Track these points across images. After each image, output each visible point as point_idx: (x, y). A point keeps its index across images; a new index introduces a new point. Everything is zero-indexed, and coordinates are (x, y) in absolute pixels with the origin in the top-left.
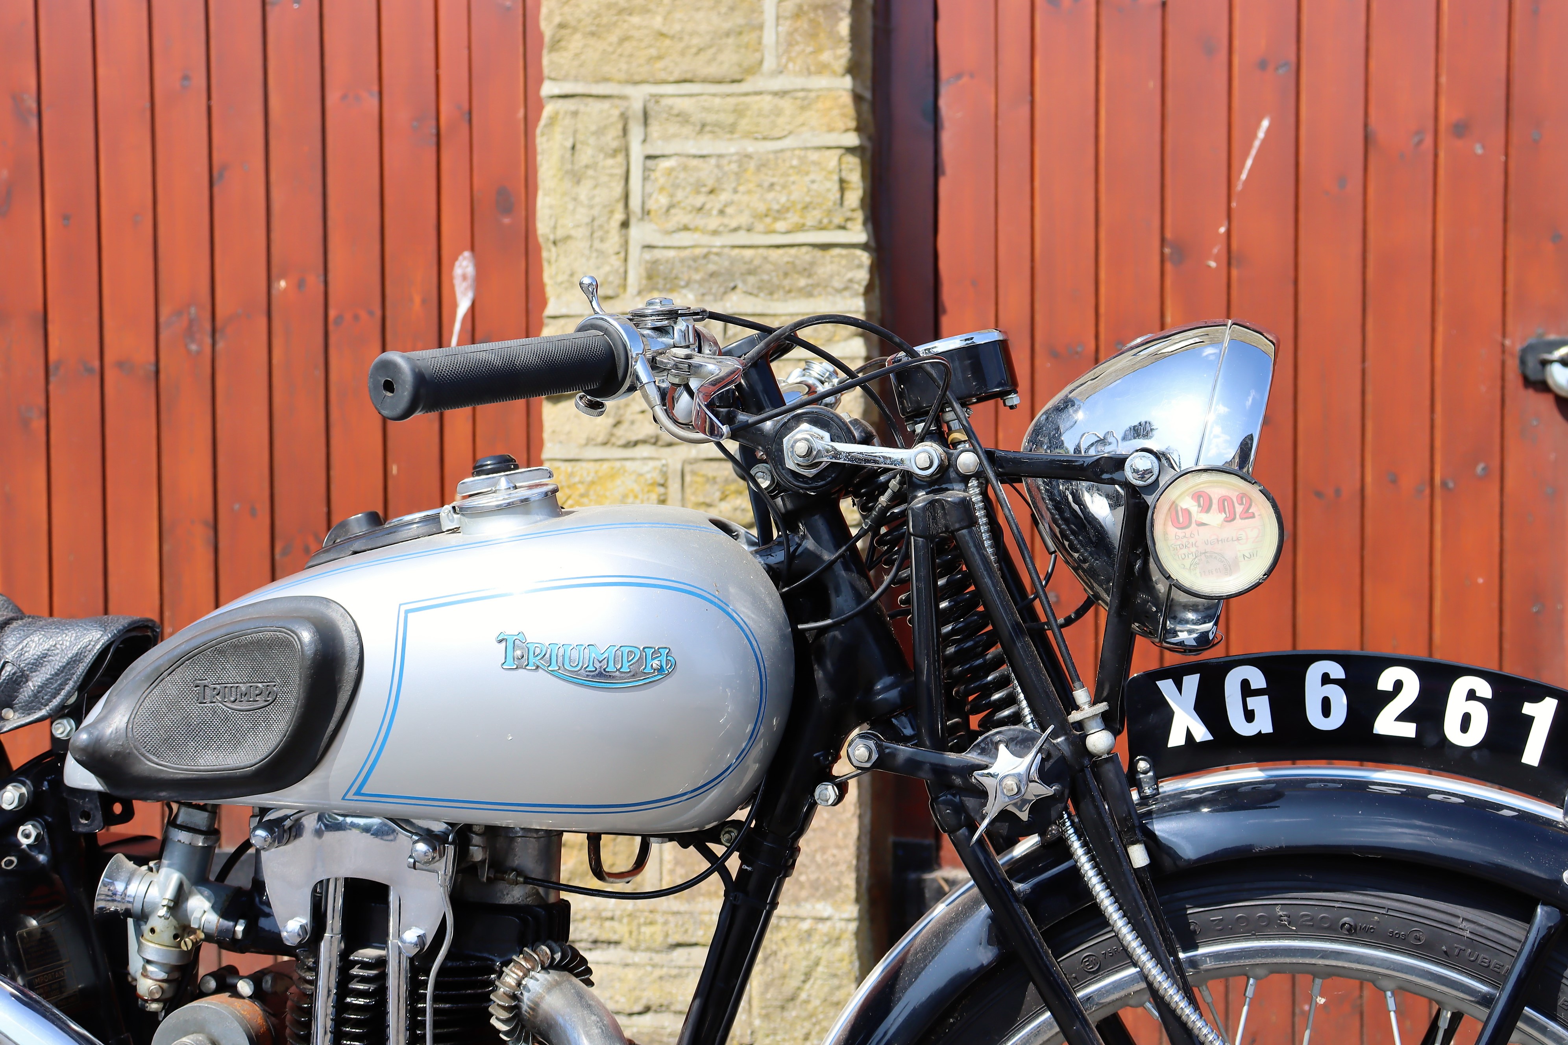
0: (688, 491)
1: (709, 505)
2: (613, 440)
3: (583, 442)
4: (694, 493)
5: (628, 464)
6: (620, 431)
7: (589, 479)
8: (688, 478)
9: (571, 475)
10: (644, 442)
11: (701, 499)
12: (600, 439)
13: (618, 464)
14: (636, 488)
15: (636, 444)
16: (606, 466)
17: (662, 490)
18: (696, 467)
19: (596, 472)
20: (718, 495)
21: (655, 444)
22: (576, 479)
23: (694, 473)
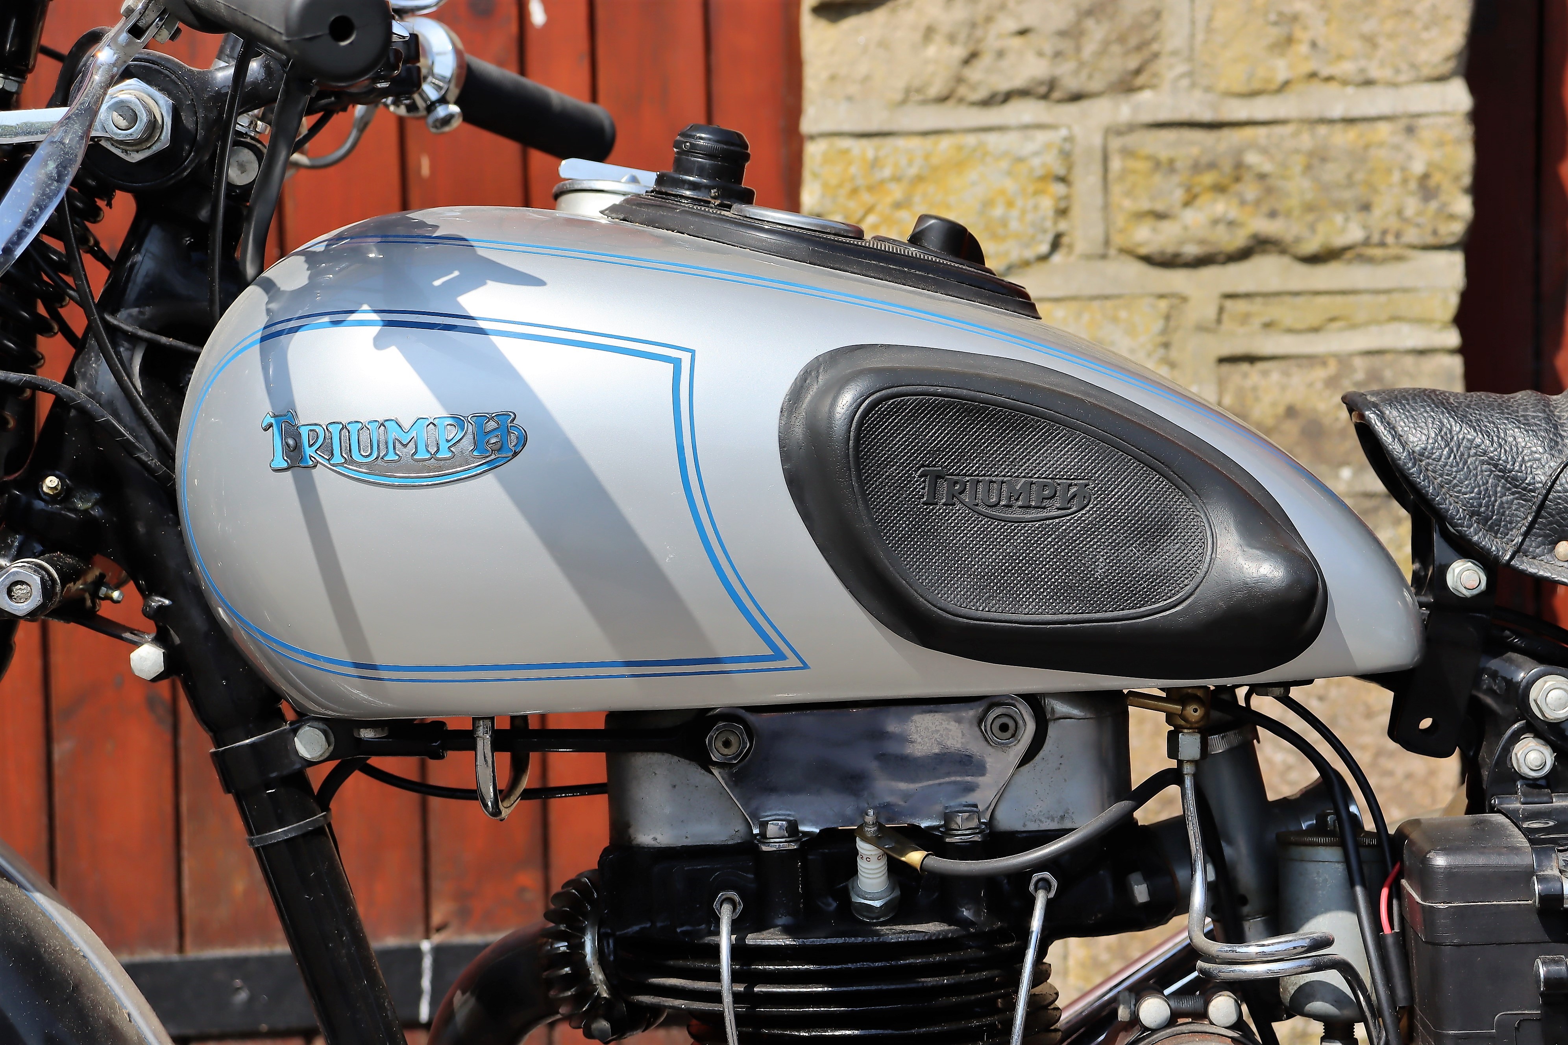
0: (1116, 189)
1: (1160, 216)
2: (962, 91)
3: (898, 96)
4: (1129, 194)
5: (992, 139)
6: (975, 73)
7: (913, 171)
8: (1116, 164)
9: (875, 164)
10: (1023, 93)
11: (1145, 205)
12: (934, 91)
13: (971, 140)
14: (1010, 185)
15: (1008, 97)
16: (945, 143)
17: (1060, 189)
18: (1131, 140)
19: (927, 157)
20: (1179, 195)
21: (1045, 97)
22: (887, 172)
23: (1127, 153)
